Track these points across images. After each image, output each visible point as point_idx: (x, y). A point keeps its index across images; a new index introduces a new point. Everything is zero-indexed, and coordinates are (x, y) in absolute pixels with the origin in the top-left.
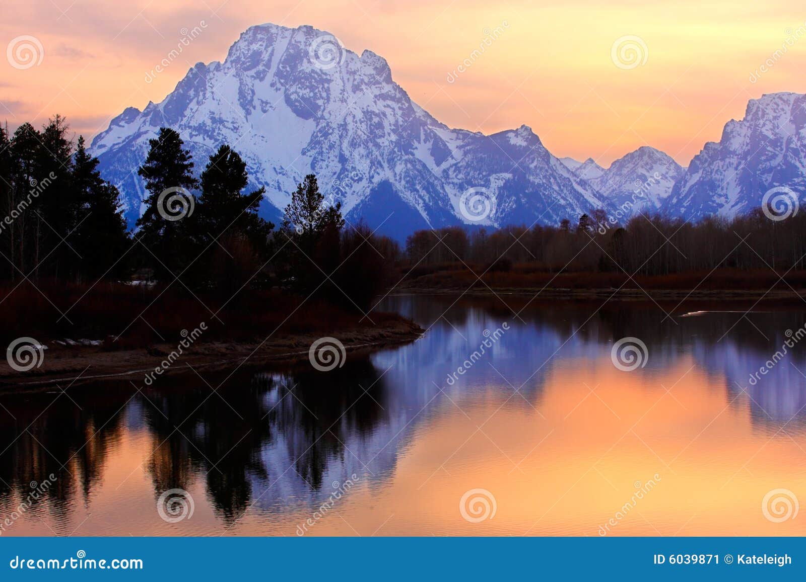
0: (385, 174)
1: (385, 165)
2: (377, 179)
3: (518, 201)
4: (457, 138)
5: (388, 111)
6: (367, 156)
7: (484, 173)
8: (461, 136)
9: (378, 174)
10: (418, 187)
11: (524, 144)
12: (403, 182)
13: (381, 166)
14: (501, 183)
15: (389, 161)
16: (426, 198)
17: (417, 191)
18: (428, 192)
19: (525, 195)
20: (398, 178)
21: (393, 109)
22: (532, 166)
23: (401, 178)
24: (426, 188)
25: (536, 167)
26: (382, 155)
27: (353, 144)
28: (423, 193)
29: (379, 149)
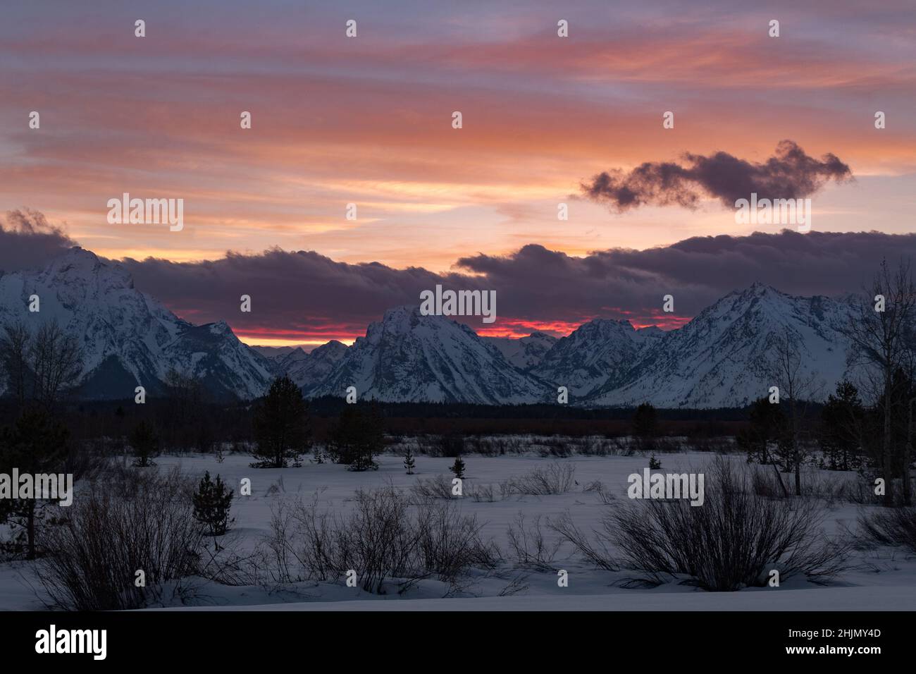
0: (115, 350)
1: (116, 344)
2: (108, 353)
3: (208, 372)
4: (178, 328)
5: (128, 308)
6: (105, 337)
7: (188, 352)
8: (180, 326)
9: (110, 349)
10: (137, 360)
11: (219, 333)
12: (127, 356)
13: (113, 344)
14: (199, 359)
15: (119, 341)
16: (142, 368)
17: (136, 363)
18: (144, 363)
19: (215, 368)
20: (123, 353)
21: (132, 306)
22: (222, 348)
23: (125, 353)
24: (143, 361)
25: (224, 349)
26: (115, 337)
27: (96, 329)
28: (140, 364)
29: (114, 332)
